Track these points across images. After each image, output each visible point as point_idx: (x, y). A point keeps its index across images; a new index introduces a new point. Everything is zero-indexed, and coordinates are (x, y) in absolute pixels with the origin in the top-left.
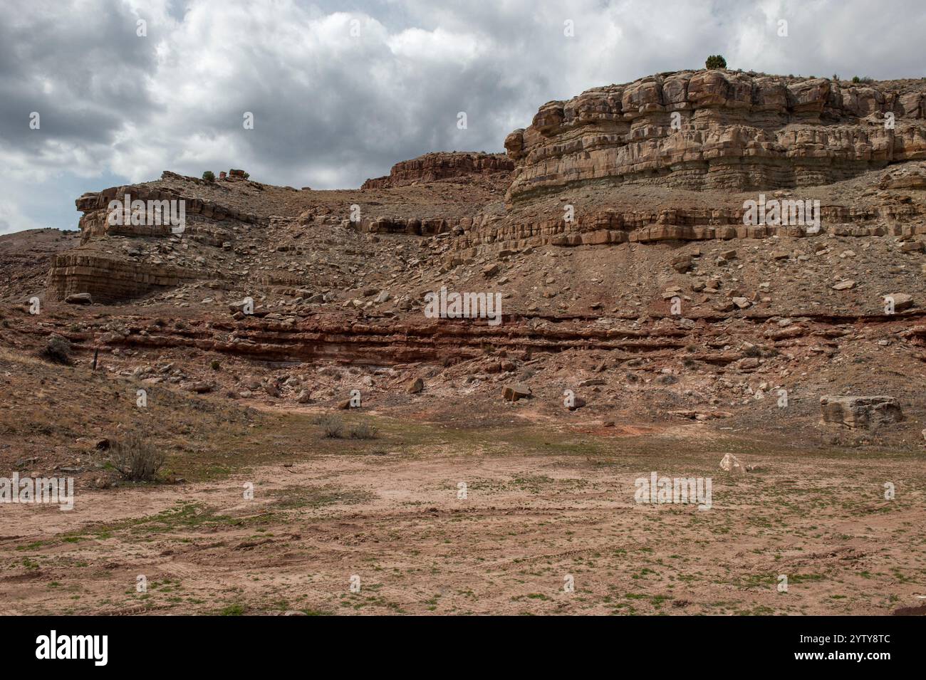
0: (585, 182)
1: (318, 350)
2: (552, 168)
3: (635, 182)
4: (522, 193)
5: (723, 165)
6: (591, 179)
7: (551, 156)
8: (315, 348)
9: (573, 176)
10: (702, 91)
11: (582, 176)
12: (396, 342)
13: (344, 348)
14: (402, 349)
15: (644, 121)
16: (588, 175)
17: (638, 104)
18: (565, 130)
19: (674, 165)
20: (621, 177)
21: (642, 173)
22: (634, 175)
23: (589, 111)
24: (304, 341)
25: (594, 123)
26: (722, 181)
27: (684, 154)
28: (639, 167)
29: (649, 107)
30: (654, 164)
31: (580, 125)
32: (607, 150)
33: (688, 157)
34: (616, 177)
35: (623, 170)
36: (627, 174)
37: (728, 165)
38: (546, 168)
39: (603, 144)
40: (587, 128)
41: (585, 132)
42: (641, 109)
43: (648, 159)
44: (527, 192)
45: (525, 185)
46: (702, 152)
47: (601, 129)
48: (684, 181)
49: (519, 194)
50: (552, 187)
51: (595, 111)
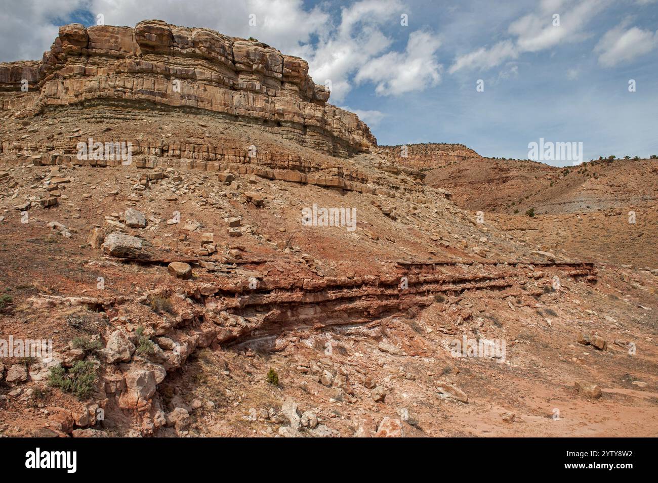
0: (203, 112)
1: (293, 315)
2: (161, 87)
3: (249, 125)
4: (120, 99)
5: (317, 133)
6: (209, 110)
7: (158, 74)
8: (289, 314)
9: (192, 103)
10: (299, 72)
11: (201, 105)
12: (368, 296)
13: (318, 309)
14: (376, 303)
15: (254, 77)
16: (208, 107)
17: (253, 61)
18: (174, 54)
19: (286, 122)
20: (236, 117)
21: (256, 120)
22: (250, 119)
23: (210, 49)
24: (281, 305)
25: (211, 60)
26: (318, 144)
27: (294, 116)
28: (255, 114)
29: (262, 67)
30: (267, 115)
31: (193, 56)
32: (224, 90)
33: (296, 119)
34: (231, 115)
35: (242, 112)
36: (243, 117)
37: (320, 133)
38: (154, 84)
39: (220, 83)
40: (203, 62)
41: (200, 64)
42: (255, 67)
43: (263, 110)
44: (126, 100)
45: (125, 93)
46: (305, 119)
47: (216, 69)
48: (295, 137)
49: (114, 100)
50: (162, 104)
51: (214, 51)
